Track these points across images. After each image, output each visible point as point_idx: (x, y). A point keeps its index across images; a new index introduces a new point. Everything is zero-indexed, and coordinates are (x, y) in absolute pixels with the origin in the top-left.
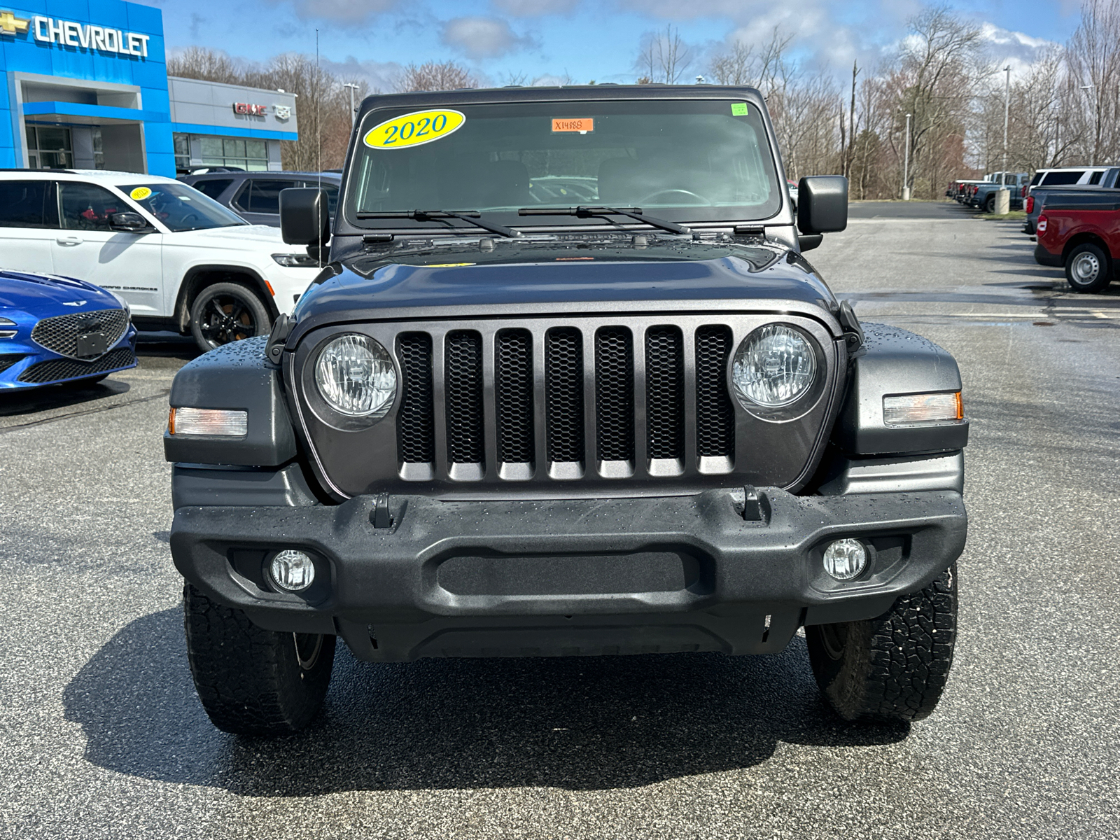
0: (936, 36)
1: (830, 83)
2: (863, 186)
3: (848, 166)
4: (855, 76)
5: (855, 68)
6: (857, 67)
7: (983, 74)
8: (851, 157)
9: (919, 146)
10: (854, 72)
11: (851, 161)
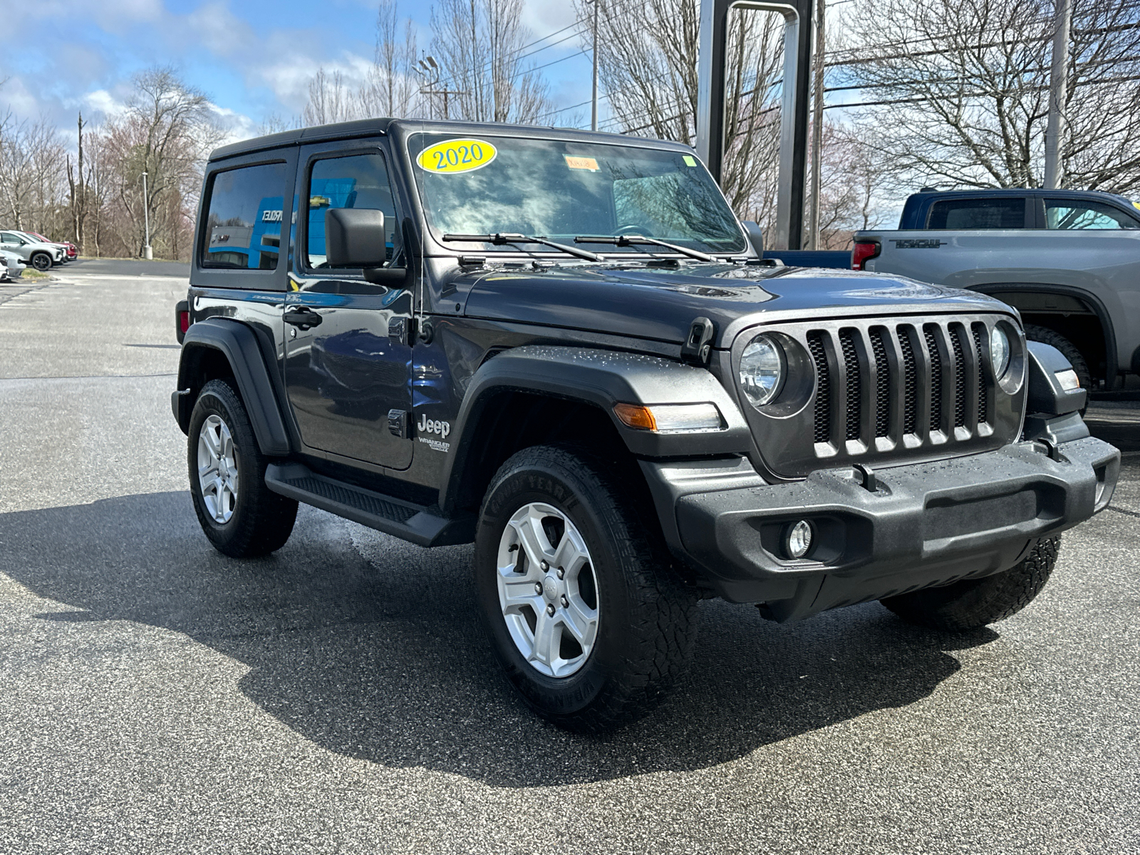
0: (162, 97)
1: (52, 134)
2: (98, 244)
3: (81, 221)
4: (80, 128)
5: (80, 120)
6: (82, 119)
7: (213, 139)
8: (83, 213)
9: (154, 206)
10: (80, 124)
11: (84, 216)
